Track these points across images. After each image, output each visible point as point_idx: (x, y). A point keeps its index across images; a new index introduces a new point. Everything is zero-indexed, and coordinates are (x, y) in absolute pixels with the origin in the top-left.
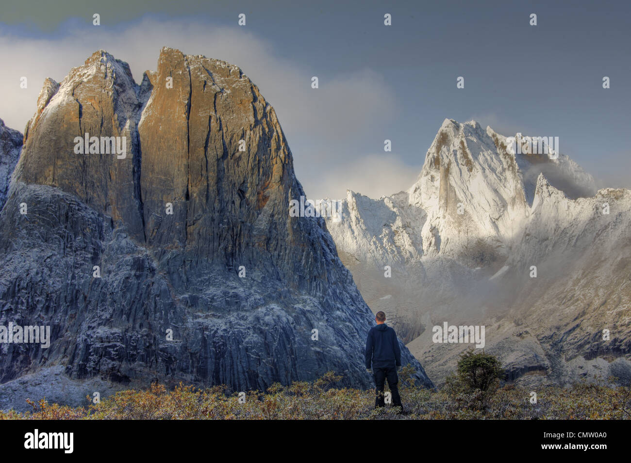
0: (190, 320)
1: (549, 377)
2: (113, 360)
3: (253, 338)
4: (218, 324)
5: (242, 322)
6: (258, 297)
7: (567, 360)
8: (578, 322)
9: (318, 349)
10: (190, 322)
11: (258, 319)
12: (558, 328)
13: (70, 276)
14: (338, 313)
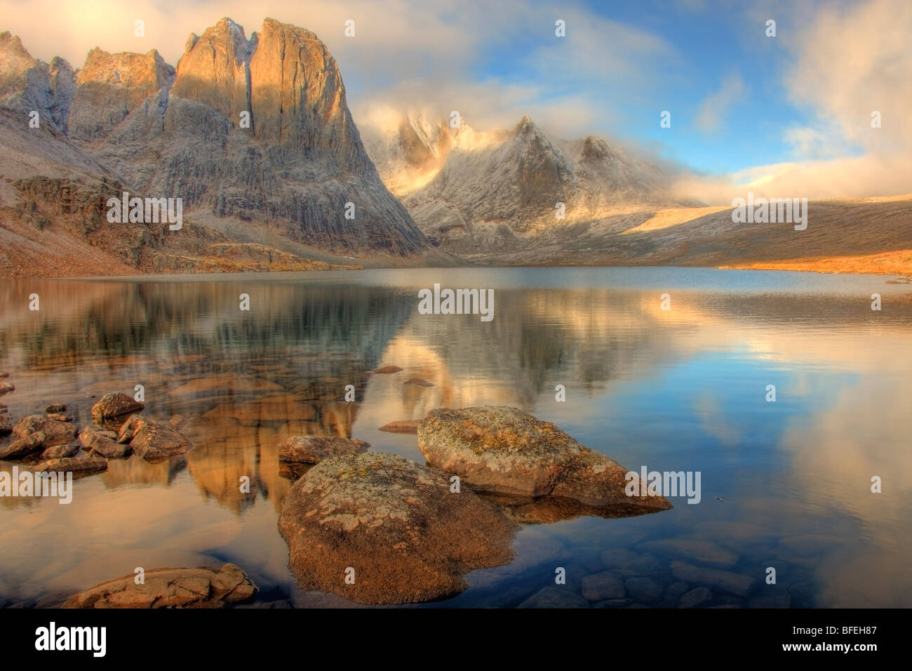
0: (285, 186)
1: (466, 231)
2: (240, 207)
3: (323, 199)
4: (303, 190)
5: (317, 189)
6: (325, 175)
7: (475, 222)
8: (481, 202)
9: (362, 207)
10: (285, 188)
11: (326, 188)
12: (471, 204)
13: (209, 156)
14: (371, 187)
